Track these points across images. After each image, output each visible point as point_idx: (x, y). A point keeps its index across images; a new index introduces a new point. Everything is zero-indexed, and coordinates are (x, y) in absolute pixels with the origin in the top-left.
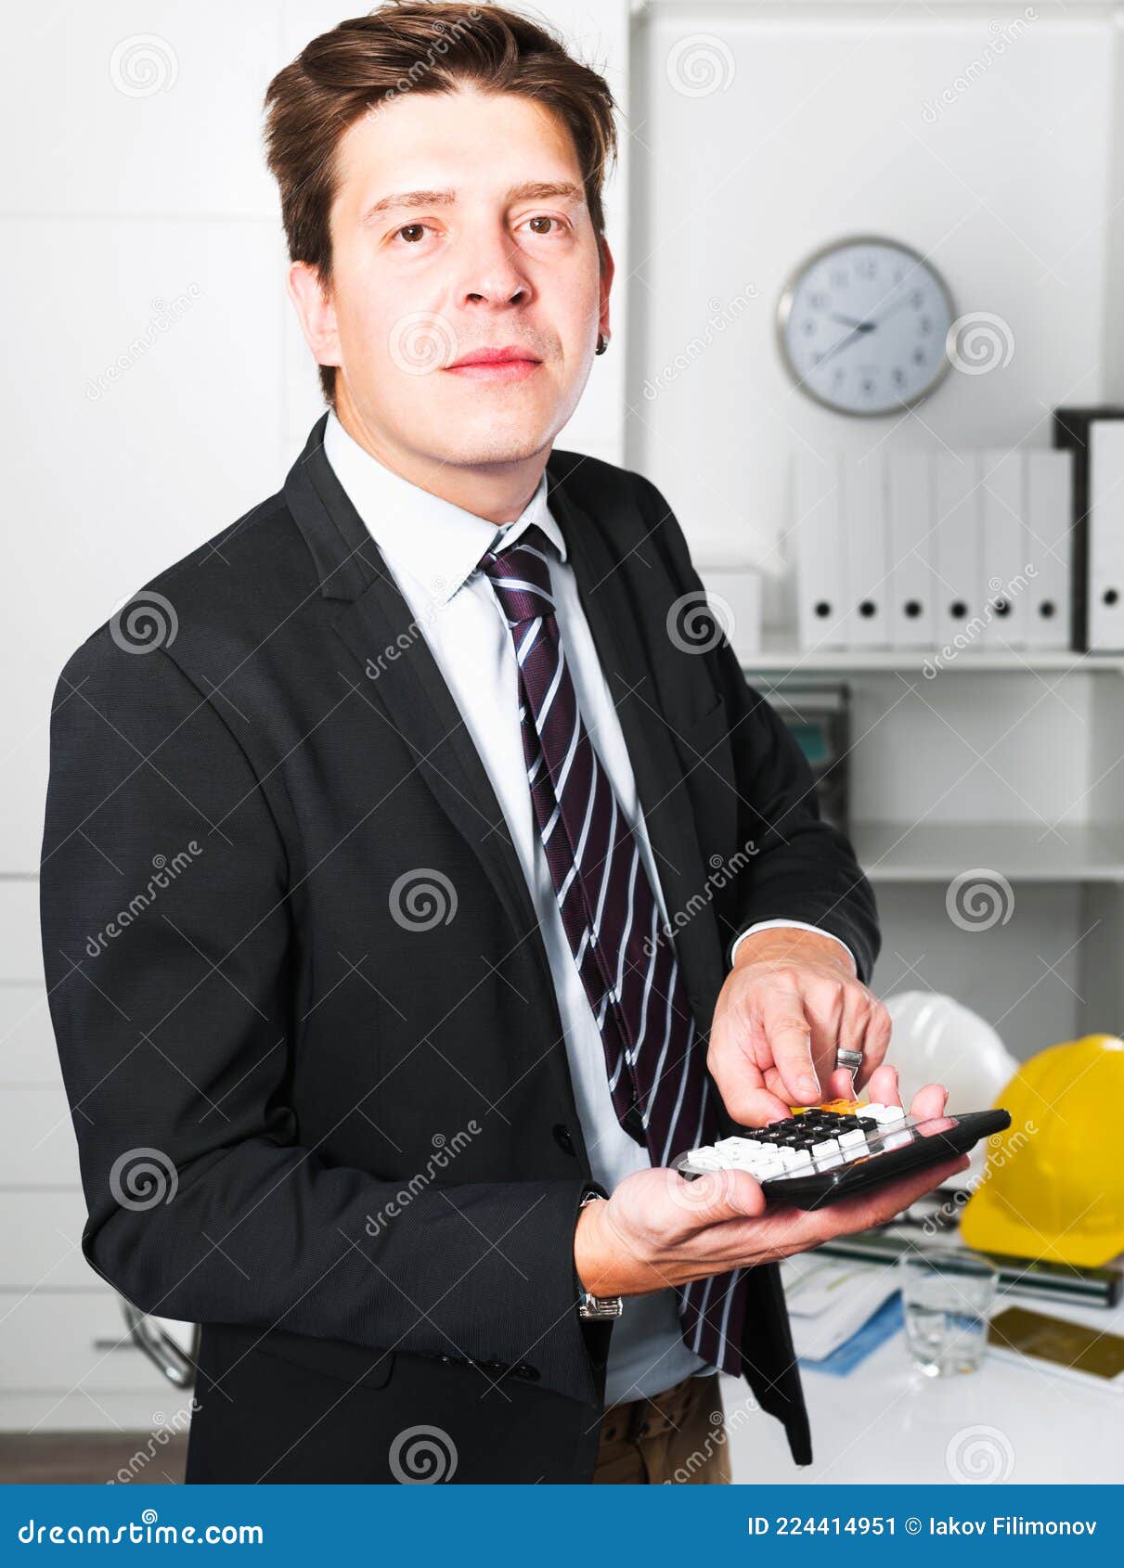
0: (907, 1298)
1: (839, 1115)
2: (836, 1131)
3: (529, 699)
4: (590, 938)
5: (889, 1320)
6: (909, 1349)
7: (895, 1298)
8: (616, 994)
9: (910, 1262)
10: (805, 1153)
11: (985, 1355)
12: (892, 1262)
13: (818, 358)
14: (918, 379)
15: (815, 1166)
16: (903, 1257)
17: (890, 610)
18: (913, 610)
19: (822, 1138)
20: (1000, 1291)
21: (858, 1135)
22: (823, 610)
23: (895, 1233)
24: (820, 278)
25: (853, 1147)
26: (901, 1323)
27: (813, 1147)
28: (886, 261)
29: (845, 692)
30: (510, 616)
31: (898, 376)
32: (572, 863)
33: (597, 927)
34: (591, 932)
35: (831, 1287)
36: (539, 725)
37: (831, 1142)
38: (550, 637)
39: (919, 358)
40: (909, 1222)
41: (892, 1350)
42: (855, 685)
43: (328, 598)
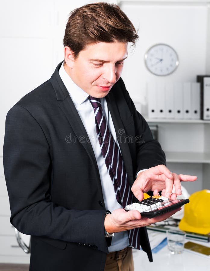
0: (168, 239)
1: (156, 199)
2: (155, 202)
3: (97, 122)
5: (165, 243)
6: (168, 248)
7: (166, 239)
8: (116, 177)
9: (169, 232)
10: (149, 207)
11: (183, 250)
12: (165, 232)
13: (152, 66)
14: (171, 69)
15: (151, 209)
16: (167, 231)
17: (166, 111)
18: (170, 111)
19: (152, 203)
20: (186, 238)
21: (159, 203)
22: (153, 111)
23: (166, 227)
24: (153, 51)
25: (158, 206)
26: (167, 244)
27: (151, 205)
28: (165, 48)
29: (157, 127)
30: (93, 107)
31: (167, 69)
32: (107, 152)
34: (111, 165)
36: (99, 127)
37: (154, 204)
38: (101, 111)
39: (171, 66)
40: (169, 225)
41: (165, 249)
42: (159, 125)
43: (58, 100)
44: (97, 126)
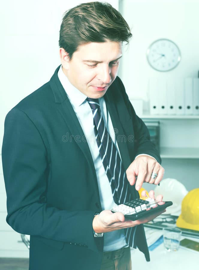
0: (164, 236)
1: (142, 200)
2: (141, 204)
3: (95, 124)
4: (108, 167)
5: (161, 240)
6: (164, 246)
7: (162, 237)
8: (114, 178)
9: (165, 229)
10: (134, 209)
11: (179, 247)
12: (161, 229)
13: (154, 61)
14: (173, 65)
15: (136, 211)
16: (164, 228)
17: (167, 107)
18: (172, 107)
19: (138, 205)
20: (182, 235)
21: (144, 205)
22: (155, 107)
23: (164, 224)
24: (154, 46)
25: (144, 207)
26: (163, 241)
27: (136, 208)
28: (167, 43)
29: (159, 123)
30: (92, 108)
31: (169, 65)
32: (104, 154)
33: (110, 166)
34: (109, 166)
35: (150, 234)
36: (98, 128)
37: (139, 206)
38: (99, 112)
39: (173, 61)
40: (166, 222)
41: (161, 246)
42: (161, 121)
43: (56, 103)
44: (95, 128)
